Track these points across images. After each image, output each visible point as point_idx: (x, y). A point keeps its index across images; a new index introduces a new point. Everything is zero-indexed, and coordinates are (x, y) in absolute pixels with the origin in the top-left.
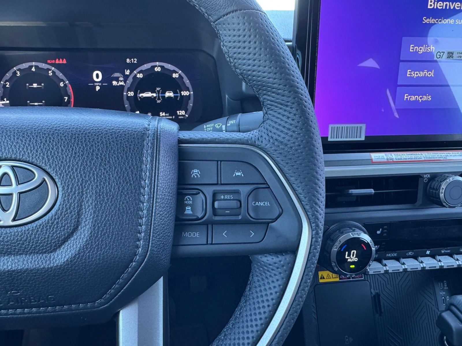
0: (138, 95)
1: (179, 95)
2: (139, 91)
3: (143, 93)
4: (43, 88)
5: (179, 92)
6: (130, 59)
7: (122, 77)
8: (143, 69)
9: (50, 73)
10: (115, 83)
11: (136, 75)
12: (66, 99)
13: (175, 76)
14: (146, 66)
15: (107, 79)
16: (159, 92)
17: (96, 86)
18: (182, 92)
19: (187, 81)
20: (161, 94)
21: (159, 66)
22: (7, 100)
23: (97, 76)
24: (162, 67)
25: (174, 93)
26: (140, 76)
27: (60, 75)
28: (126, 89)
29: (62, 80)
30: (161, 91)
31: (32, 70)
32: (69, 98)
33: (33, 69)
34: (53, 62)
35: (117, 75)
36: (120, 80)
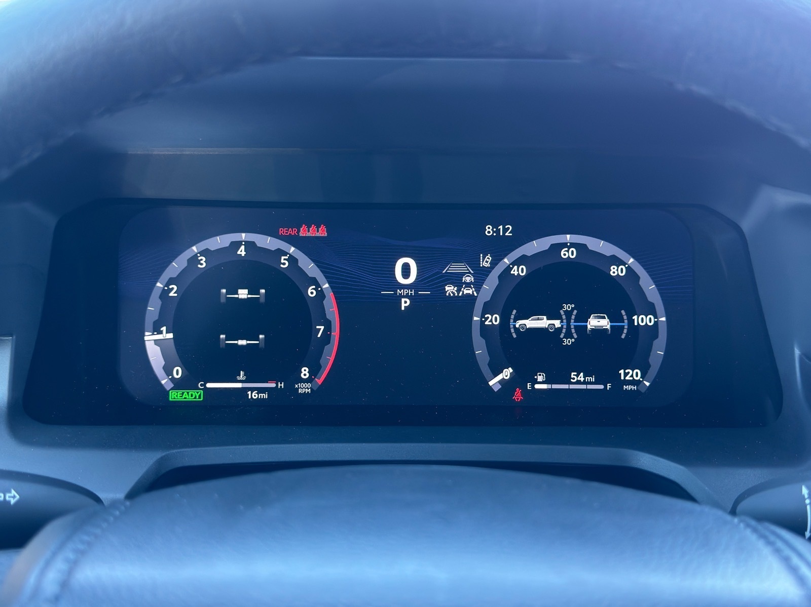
0: (511, 324)
1: (626, 324)
2: (514, 312)
3: (527, 317)
4: (262, 300)
5: (625, 317)
6: (495, 226)
7: (470, 273)
8: (529, 254)
9: (283, 261)
10: (450, 289)
11: (509, 269)
12: (319, 330)
13: (614, 271)
14: (538, 245)
15: (432, 278)
16: (568, 314)
17: (401, 296)
19: (649, 288)
20: (575, 322)
21: (573, 245)
22: (167, 332)
23: (406, 270)
24: (580, 247)
25: (611, 320)
26: (520, 271)
27: (309, 267)
28: (479, 306)
29: (314, 281)
30: (575, 312)
31: (239, 253)
32: (328, 327)
33: (242, 251)
34: (292, 231)
35: (455, 268)
36: (465, 283)
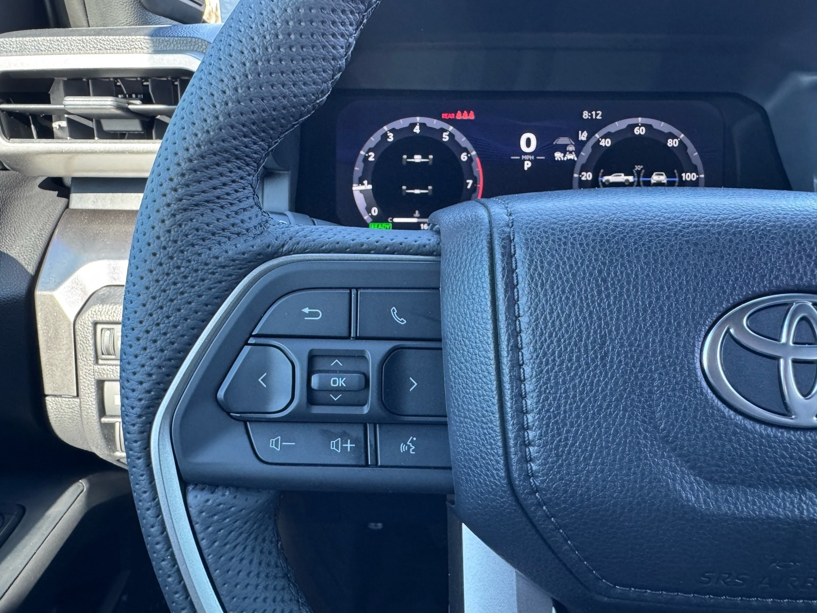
0: (600, 179)
1: (677, 179)
2: (602, 171)
3: (610, 174)
4: (431, 163)
5: (677, 175)
6: (590, 112)
7: (572, 144)
8: (613, 131)
9: (444, 136)
10: (558, 156)
11: (599, 141)
12: (468, 183)
13: (672, 143)
14: (619, 125)
15: (546, 147)
16: (639, 172)
17: (525, 160)
18: (683, 175)
19: (694, 155)
20: (644, 177)
21: (643, 125)
22: (368, 184)
23: (528, 142)
24: (648, 127)
25: (668, 177)
26: (606, 143)
27: (462, 140)
28: (578, 167)
29: (465, 150)
30: (643, 171)
31: (415, 131)
32: (475, 182)
33: (417, 130)
34: (452, 116)
35: (562, 141)
36: (569, 151)
